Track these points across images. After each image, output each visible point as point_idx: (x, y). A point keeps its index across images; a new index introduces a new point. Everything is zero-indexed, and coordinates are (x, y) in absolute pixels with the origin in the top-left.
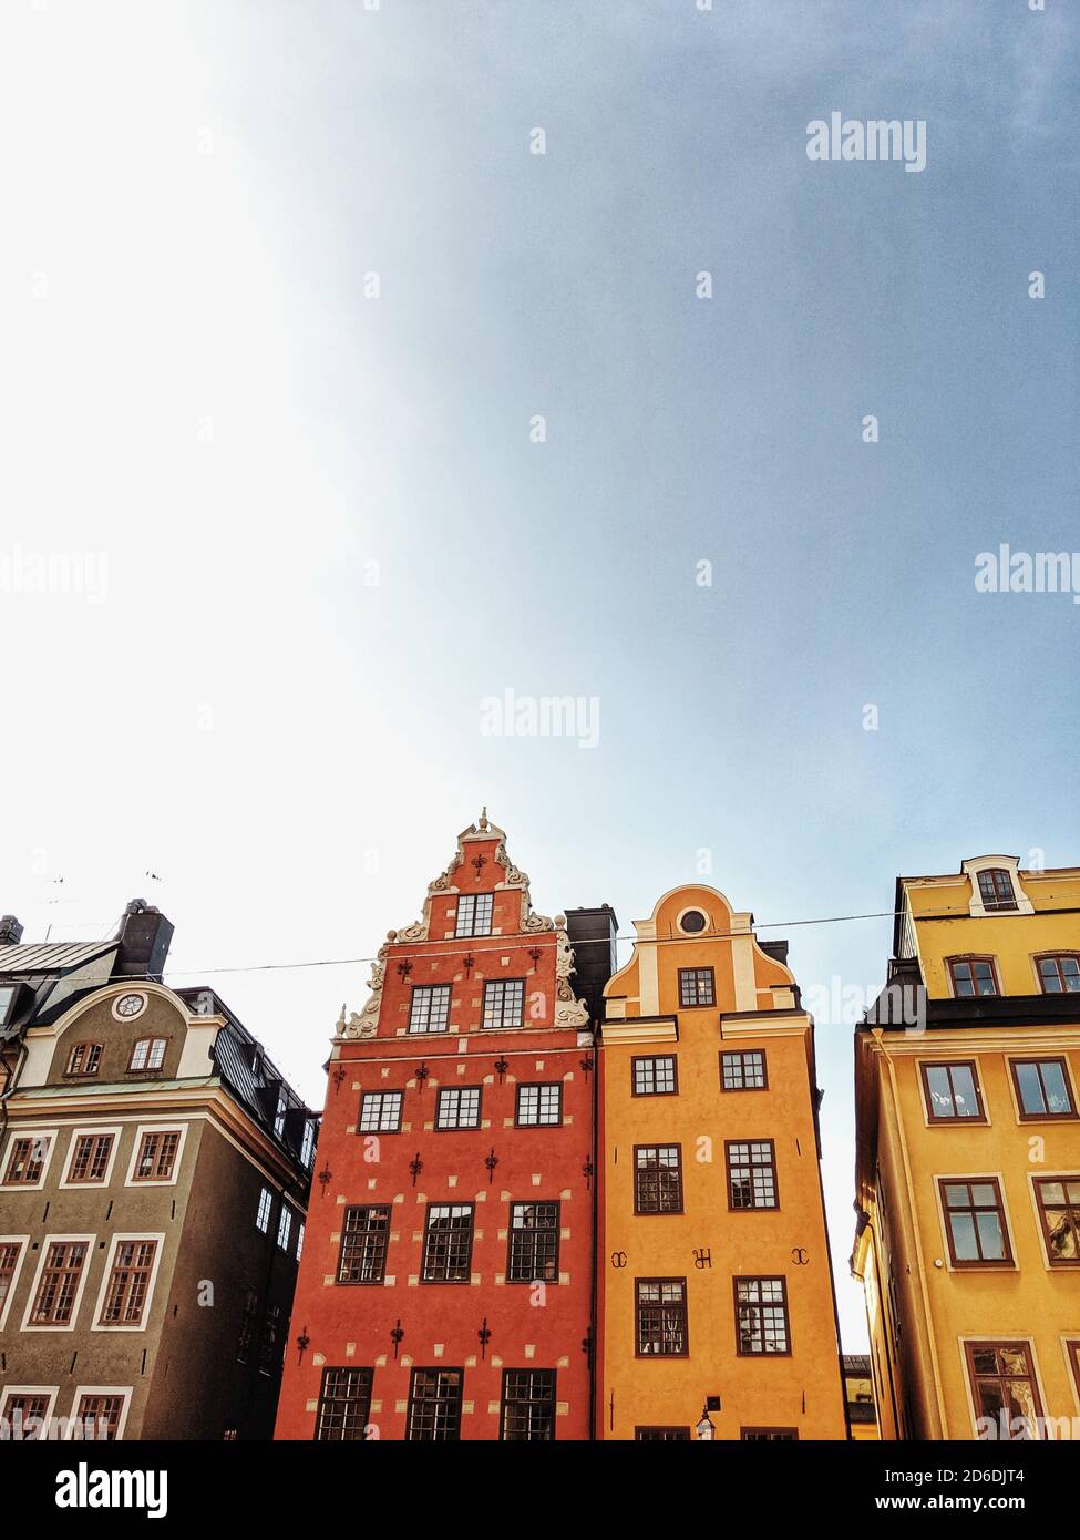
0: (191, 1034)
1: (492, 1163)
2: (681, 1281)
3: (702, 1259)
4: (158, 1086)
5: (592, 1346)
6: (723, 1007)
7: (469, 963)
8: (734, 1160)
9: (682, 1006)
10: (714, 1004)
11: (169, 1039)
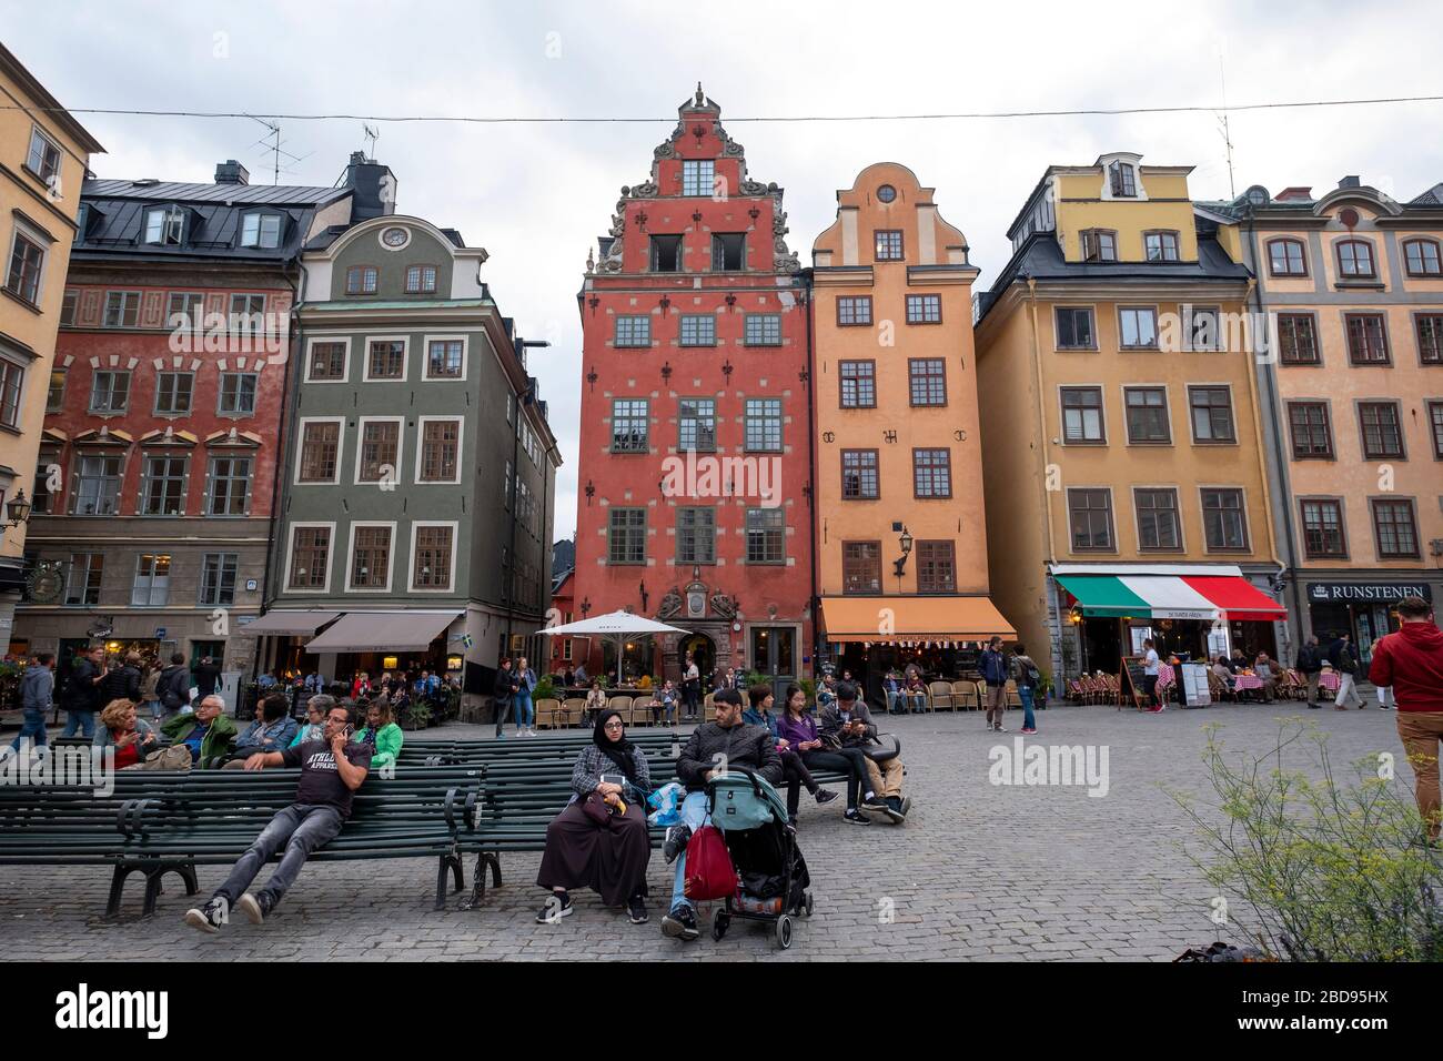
0: (457, 265)
1: (727, 370)
2: (876, 451)
3: (891, 437)
4: (436, 305)
5: (811, 492)
6: (908, 260)
7: (697, 217)
8: (915, 372)
9: (877, 260)
10: (902, 259)
11: (437, 268)
